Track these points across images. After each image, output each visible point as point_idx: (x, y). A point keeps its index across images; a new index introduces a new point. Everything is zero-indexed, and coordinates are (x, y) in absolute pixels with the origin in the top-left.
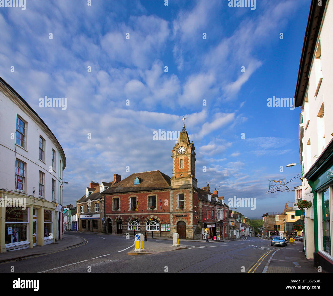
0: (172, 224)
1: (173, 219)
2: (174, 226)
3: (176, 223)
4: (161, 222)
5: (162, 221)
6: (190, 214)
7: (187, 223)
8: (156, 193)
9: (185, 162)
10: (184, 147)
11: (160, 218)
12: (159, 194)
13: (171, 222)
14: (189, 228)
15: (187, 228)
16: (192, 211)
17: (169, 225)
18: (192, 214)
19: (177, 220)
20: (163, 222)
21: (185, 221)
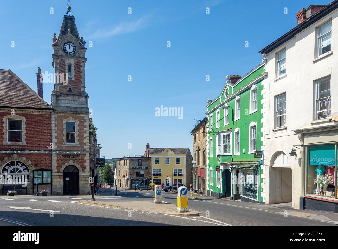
0: (55, 171)
1: (57, 161)
2: (60, 174)
3: (62, 170)
4: (33, 168)
5: (36, 165)
6: (85, 155)
7: (80, 170)
8: (23, 115)
9: (75, 69)
10: (74, 44)
11: (31, 160)
12: (29, 117)
13: (54, 168)
14: (84, 177)
15: (80, 177)
16: (88, 150)
17: (49, 172)
18: (88, 155)
19: (64, 164)
20: (38, 167)
21: (78, 166)
